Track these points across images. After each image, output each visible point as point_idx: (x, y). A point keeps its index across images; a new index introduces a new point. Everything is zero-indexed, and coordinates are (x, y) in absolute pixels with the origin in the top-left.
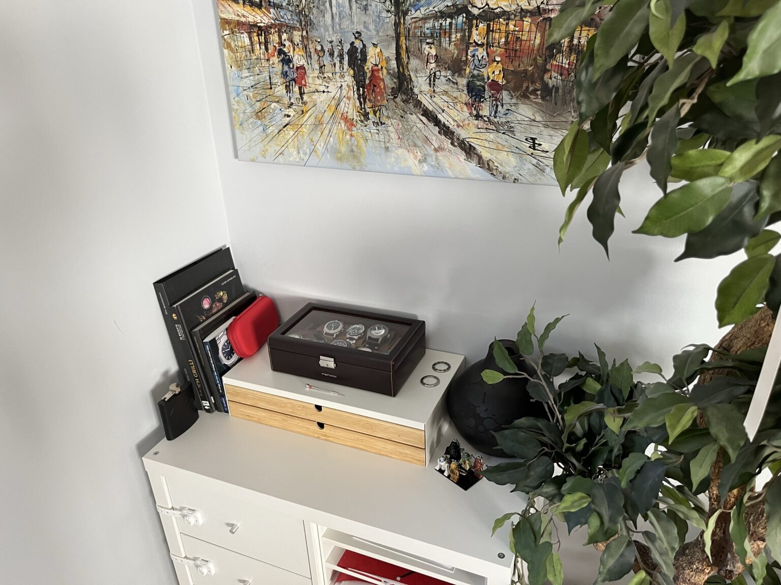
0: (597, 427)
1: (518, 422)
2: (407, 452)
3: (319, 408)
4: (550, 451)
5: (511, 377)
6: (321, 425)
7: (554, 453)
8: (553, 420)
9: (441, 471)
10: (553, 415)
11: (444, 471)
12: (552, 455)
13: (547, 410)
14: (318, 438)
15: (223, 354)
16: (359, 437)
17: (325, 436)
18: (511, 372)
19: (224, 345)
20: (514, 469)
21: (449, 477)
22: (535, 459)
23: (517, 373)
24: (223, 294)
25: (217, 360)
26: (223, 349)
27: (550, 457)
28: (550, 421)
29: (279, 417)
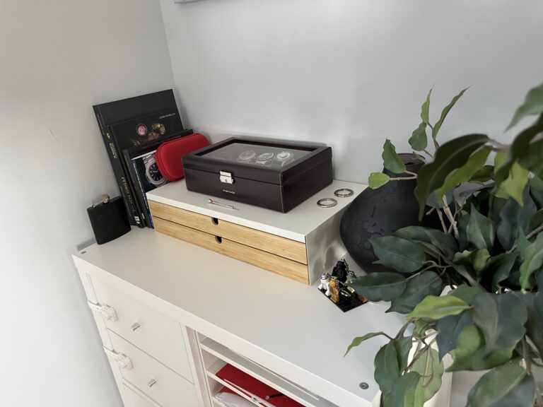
0: (507, 239)
1: (402, 231)
2: (290, 268)
3: (216, 221)
4: (440, 266)
5: (399, 179)
6: (219, 239)
7: (445, 270)
8: (448, 230)
9: (324, 291)
10: (448, 223)
11: (326, 290)
12: (441, 272)
13: (441, 219)
14: (218, 252)
15: (151, 174)
16: (249, 251)
17: (223, 250)
18: (399, 172)
19: (152, 166)
20: (390, 283)
21: (329, 297)
22: (419, 274)
23: (405, 173)
24: (161, 126)
25: (144, 178)
26: (150, 170)
27: (439, 274)
28: (443, 232)
29: (188, 231)
